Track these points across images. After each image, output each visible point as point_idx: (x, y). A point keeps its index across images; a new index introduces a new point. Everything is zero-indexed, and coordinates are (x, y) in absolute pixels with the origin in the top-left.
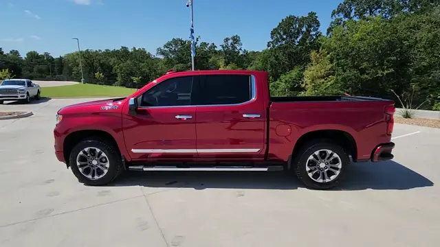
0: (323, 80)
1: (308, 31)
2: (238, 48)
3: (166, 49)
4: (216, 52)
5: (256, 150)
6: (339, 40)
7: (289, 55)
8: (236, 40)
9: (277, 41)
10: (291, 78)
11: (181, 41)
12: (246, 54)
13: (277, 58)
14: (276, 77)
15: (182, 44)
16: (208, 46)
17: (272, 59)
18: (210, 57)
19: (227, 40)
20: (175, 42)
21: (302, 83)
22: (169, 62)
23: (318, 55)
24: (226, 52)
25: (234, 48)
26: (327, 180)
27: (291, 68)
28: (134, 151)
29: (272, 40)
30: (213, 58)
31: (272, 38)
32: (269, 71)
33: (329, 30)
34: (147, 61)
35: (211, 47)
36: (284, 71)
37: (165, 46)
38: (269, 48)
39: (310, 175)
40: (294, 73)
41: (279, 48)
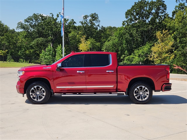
0: (167, 55)
1: (157, 13)
2: (96, 24)
3: (26, 23)
4: (75, 28)
5: (112, 86)
6: (181, 22)
7: (142, 33)
8: (94, 17)
9: (131, 20)
10: (143, 52)
11: (42, 17)
12: (104, 30)
13: (131, 35)
14: (131, 52)
15: (43, 20)
16: (68, 22)
17: (127, 36)
18: (70, 32)
19: (86, 17)
20: (36, 17)
21: (151, 57)
22: (29, 36)
23: (162, 35)
24: (85, 28)
25: (92, 24)
26: (143, 100)
27: (143, 44)
28: (57, 87)
29: (126, 20)
30: (73, 33)
31: (127, 17)
32: (124, 46)
33: (174, 13)
34: (7, 34)
35: (70, 23)
36: (138, 47)
37: (26, 21)
38: (124, 26)
39: (136, 97)
40: (145, 48)
41: (133, 26)
